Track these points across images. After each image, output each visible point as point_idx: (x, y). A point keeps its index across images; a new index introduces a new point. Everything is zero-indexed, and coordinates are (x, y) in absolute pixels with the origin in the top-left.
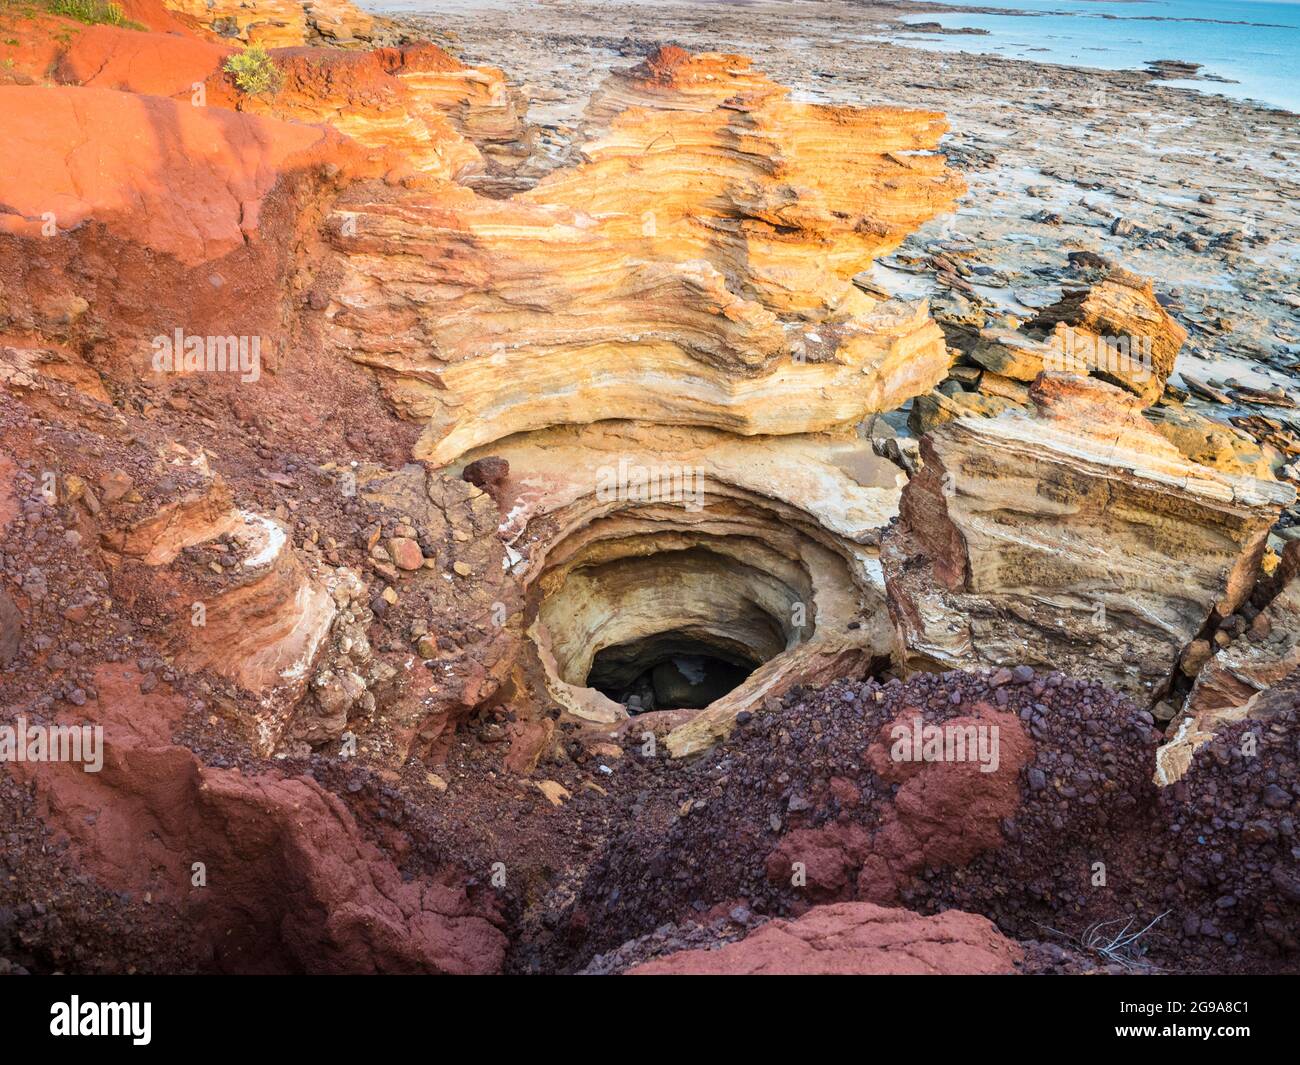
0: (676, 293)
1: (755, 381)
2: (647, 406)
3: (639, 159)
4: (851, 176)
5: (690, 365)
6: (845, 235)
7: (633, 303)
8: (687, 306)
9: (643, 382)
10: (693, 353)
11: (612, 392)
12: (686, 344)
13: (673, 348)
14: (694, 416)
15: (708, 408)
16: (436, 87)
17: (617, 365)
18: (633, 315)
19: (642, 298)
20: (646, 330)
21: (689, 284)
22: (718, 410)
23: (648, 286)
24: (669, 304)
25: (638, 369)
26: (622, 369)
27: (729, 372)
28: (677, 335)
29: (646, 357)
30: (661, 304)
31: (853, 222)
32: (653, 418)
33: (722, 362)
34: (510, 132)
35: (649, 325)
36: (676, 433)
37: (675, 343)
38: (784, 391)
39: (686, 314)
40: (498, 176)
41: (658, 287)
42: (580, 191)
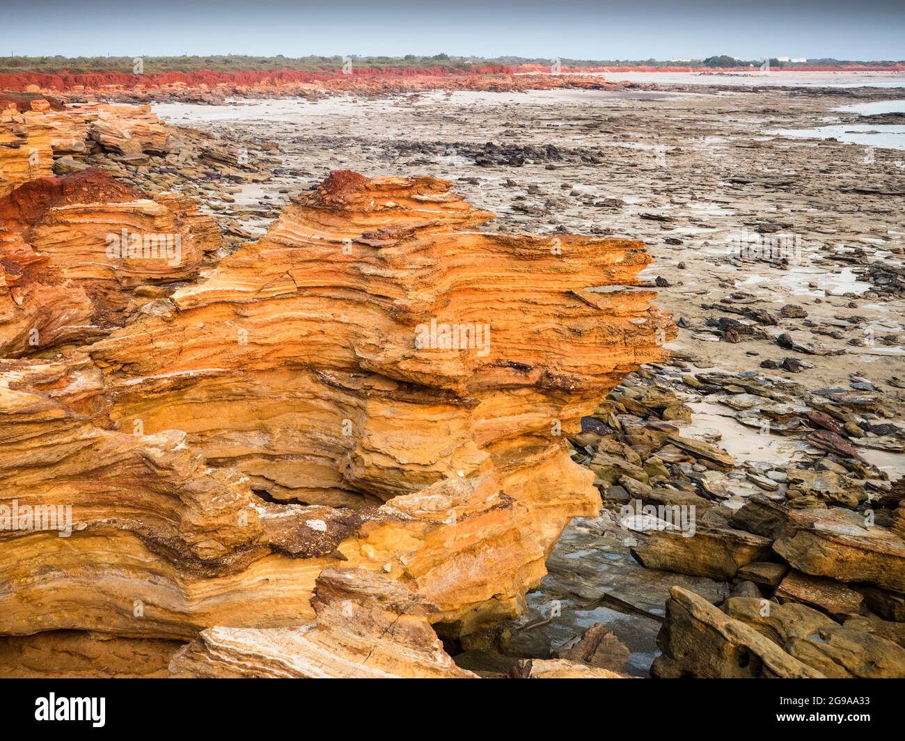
0: (135, 470)
1: (217, 581)
2: (102, 613)
3: (244, 305)
4: (529, 318)
5: (150, 560)
6: (524, 392)
7: (85, 485)
8: (146, 487)
9: (100, 583)
10: (152, 545)
11: (62, 596)
12: (145, 533)
13: (132, 539)
14: (155, 626)
15: (167, 617)
16: (99, 220)
17: (66, 560)
18: (84, 498)
19: (96, 478)
20: (101, 516)
21: (147, 460)
22: (177, 619)
23: (105, 462)
24: (127, 484)
25: (94, 565)
26: (74, 566)
27: (186, 570)
28: (136, 523)
29: (101, 551)
30: (118, 485)
31: (535, 375)
32: (110, 629)
33: (178, 556)
34: (179, 270)
35: (105, 510)
36: (142, 649)
37: (133, 532)
38: (269, 593)
39: (146, 497)
40: (104, 326)
41: (115, 464)
42: (161, 344)
